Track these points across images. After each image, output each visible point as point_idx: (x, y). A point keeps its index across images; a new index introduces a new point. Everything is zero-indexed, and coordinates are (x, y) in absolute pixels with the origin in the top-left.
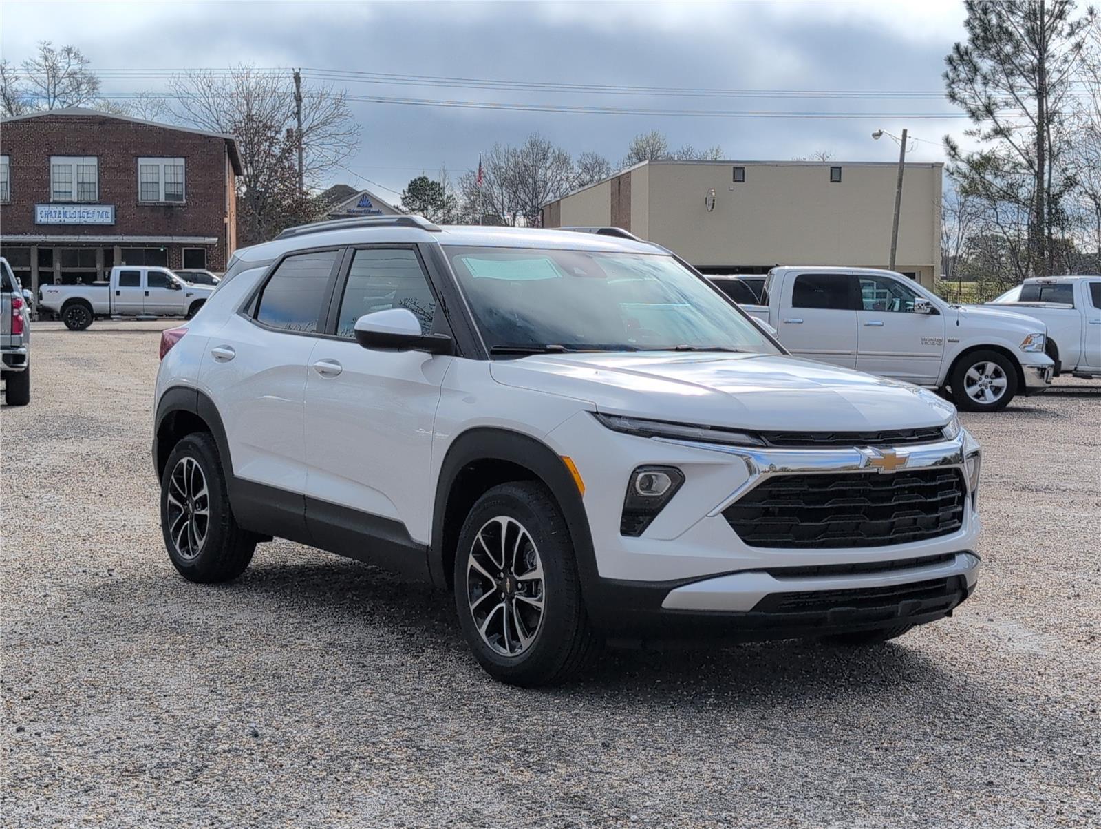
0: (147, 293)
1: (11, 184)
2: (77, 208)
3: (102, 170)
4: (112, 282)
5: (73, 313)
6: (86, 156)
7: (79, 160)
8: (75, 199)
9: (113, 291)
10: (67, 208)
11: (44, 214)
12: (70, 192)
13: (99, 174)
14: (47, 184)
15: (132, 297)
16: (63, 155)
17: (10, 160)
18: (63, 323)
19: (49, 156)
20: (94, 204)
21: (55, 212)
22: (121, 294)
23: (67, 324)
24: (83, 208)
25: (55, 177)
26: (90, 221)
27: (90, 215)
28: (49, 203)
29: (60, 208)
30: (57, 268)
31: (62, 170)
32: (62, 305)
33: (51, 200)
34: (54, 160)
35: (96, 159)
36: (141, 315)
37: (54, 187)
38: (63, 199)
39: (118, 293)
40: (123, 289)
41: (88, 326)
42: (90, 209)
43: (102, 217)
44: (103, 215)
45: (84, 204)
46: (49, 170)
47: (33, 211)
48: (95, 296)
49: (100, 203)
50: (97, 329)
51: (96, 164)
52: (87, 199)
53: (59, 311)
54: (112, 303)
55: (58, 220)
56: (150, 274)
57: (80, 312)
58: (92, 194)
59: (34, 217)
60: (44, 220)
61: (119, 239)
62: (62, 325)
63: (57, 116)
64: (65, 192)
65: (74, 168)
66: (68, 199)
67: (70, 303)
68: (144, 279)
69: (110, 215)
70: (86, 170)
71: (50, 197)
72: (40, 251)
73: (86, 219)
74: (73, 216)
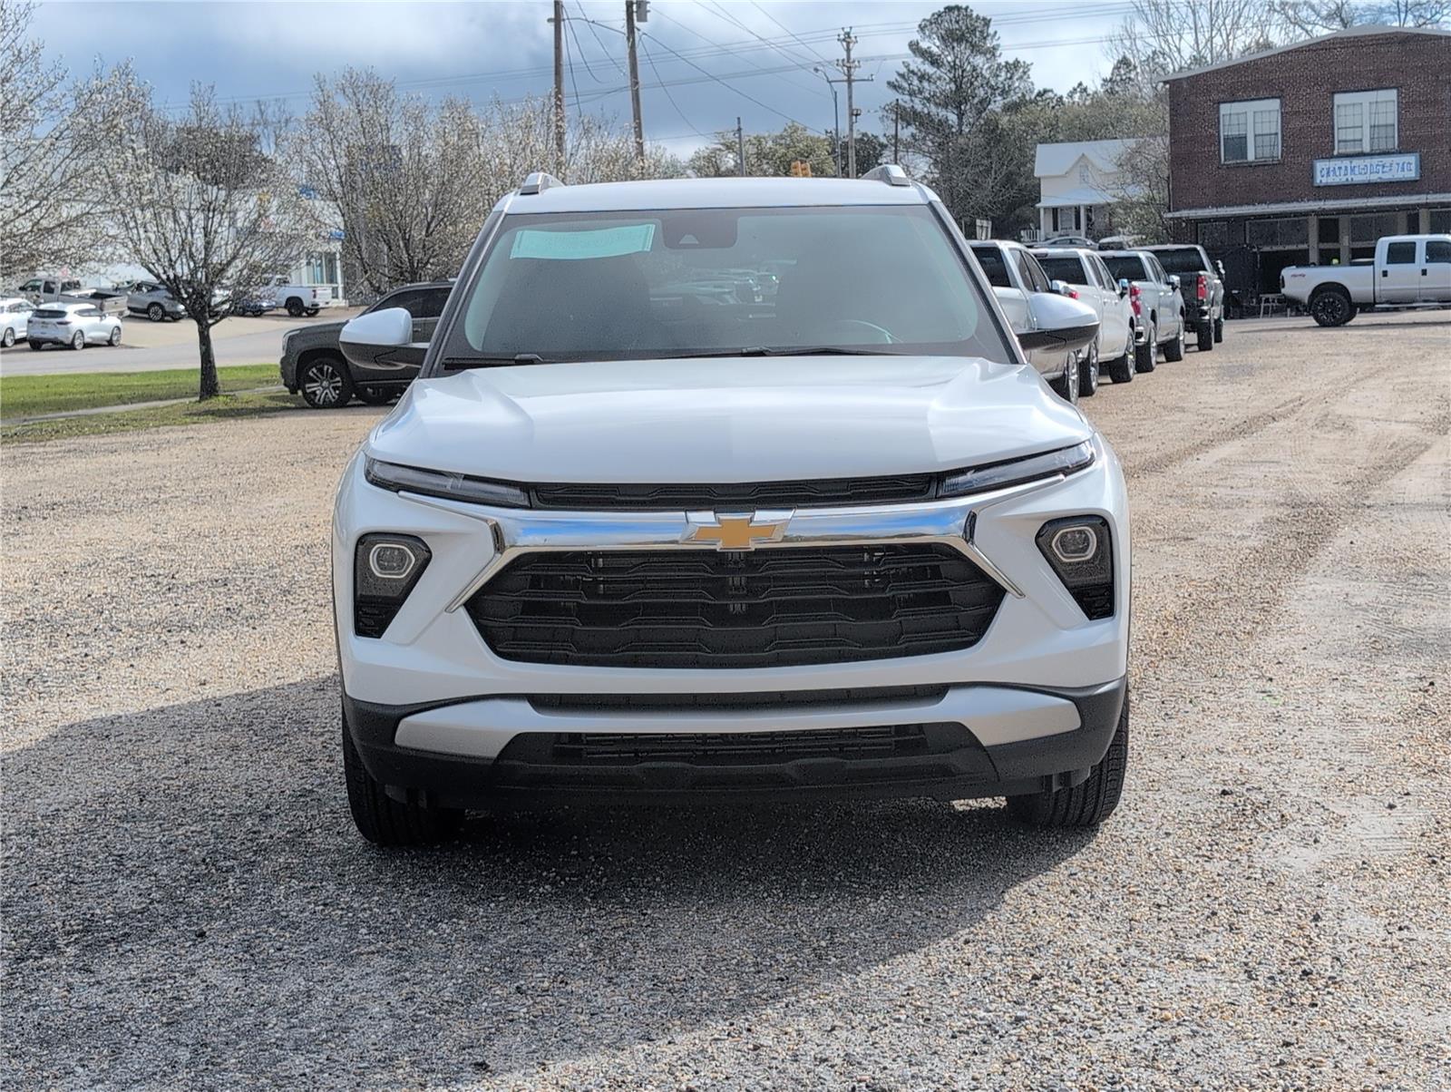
0: (1424, 272)
1: (1283, 136)
2: (1368, 161)
3: (1403, 107)
4: (1376, 259)
5: (1324, 303)
6: (1382, 88)
7: (1371, 96)
8: (1367, 149)
9: (1379, 271)
10: (1356, 162)
11: (1327, 172)
12: (1361, 140)
13: (1399, 113)
14: (1329, 131)
15: (1404, 278)
16: (1352, 91)
17: (1282, 103)
18: (1311, 318)
19: (1333, 93)
20: (1393, 153)
21: (1340, 168)
22: (1389, 274)
23: (1317, 319)
24: (1375, 161)
25: (1339, 121)
26: (1387, 177)
27: (1385, 169)
28: (1332, 157)
29: (1346, 163)
30: (1345, 242)
31: (1350, 111)
32: (1310, 293)
33: (1335, 153)
34: (1339, 99)
35: (1395, 91)
36: (1417, 302)
37: (1339, 135)
38: (1350, 150)
39: (1385, 274)
40: (1392, 268)
41: (1349, 320)
42: (1387, 160)
43: (1403, 170)
44: (1404, 167)
45: (1379, 154)
46: (1332, 113)
47: (1312, 168)
48: (1356, 279)
49: (1400, 152)
50: (1362, 323)
51: (1395, 98)
52: (1383, 147)
53: (1306, 301)
54: (1377, 288)
55: (1344, 179)
56: (1430, 245)
57: (1334, 302)
58: (1390, 140)
59: (1312, 177)
60: (1325, 180)
61: (1421, 199)
62: (1311, 321)
63: (1341, 38)
64: (1354, 141)
65: (1366, 105)
66: (1358, 150)
67: (1321, 290)
68: (1421, 253)
69: (1413, 167)
70: (1382, 108)
71: (1333, 149)
72: (1321, 221)
73: (1380, 175)
74: (1362, 172)
